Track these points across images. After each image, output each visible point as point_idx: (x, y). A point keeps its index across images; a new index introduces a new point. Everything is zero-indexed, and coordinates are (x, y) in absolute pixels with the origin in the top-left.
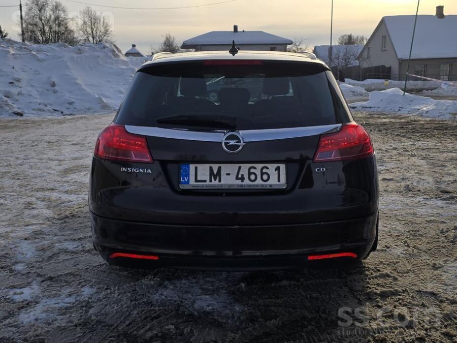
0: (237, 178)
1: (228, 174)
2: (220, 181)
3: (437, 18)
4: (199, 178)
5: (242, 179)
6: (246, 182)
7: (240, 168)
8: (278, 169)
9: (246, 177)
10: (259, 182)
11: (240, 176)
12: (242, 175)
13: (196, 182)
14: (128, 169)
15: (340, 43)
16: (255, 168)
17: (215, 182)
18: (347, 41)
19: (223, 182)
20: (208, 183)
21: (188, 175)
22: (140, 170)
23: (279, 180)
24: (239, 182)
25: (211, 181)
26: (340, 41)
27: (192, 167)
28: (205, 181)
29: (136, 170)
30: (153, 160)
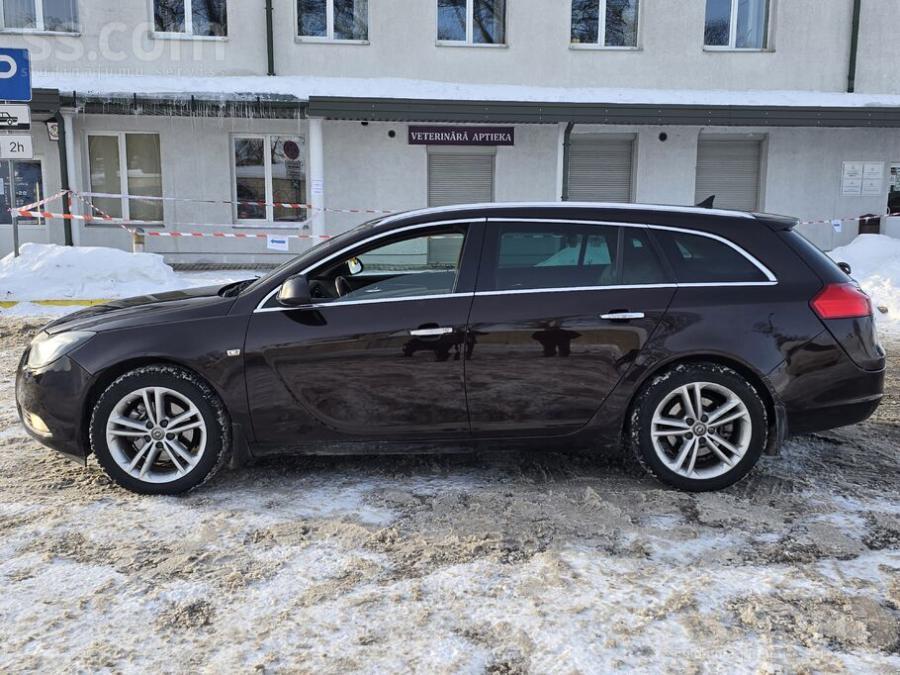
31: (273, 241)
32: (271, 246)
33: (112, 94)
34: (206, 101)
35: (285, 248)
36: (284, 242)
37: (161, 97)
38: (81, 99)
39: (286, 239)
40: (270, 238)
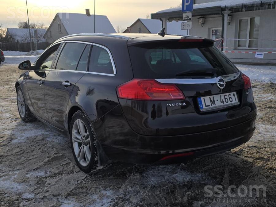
0: (221, 102)
1: (217, 100)
2: (215, 105)
3: (87, 15)
4: (207, 105)
5: (223, 102)
6: (225, 103)
7: (221, 96)
8: (234, 95)
9: (224, 100)
10: (229, 102)
11: (222, 101)
12: (223, 100)
13: (206, 107)
14: (172, 104)
15: (20, 27)
16: (226, 96)
17: (213, 106)
18: (24, 26)
19: (216, 105)
20: (211, 106)
21: (202, 104)
22: (179, 104)
23: (236, 101)
24: (222, 104)
25: (212, 105)
26: (19, 26)
27: (202, 98)
28: (209, 106)
29: (177, 104)
30: (186, 97)
31: (258, 54)
32: (256, 56)
33: (236, 5)
34: (267, 3)
35: (262, 57)
36: (262, 55)
37: (251, 3)
38: (227, 8)
39: (263, 53)
40: (257, 53)
